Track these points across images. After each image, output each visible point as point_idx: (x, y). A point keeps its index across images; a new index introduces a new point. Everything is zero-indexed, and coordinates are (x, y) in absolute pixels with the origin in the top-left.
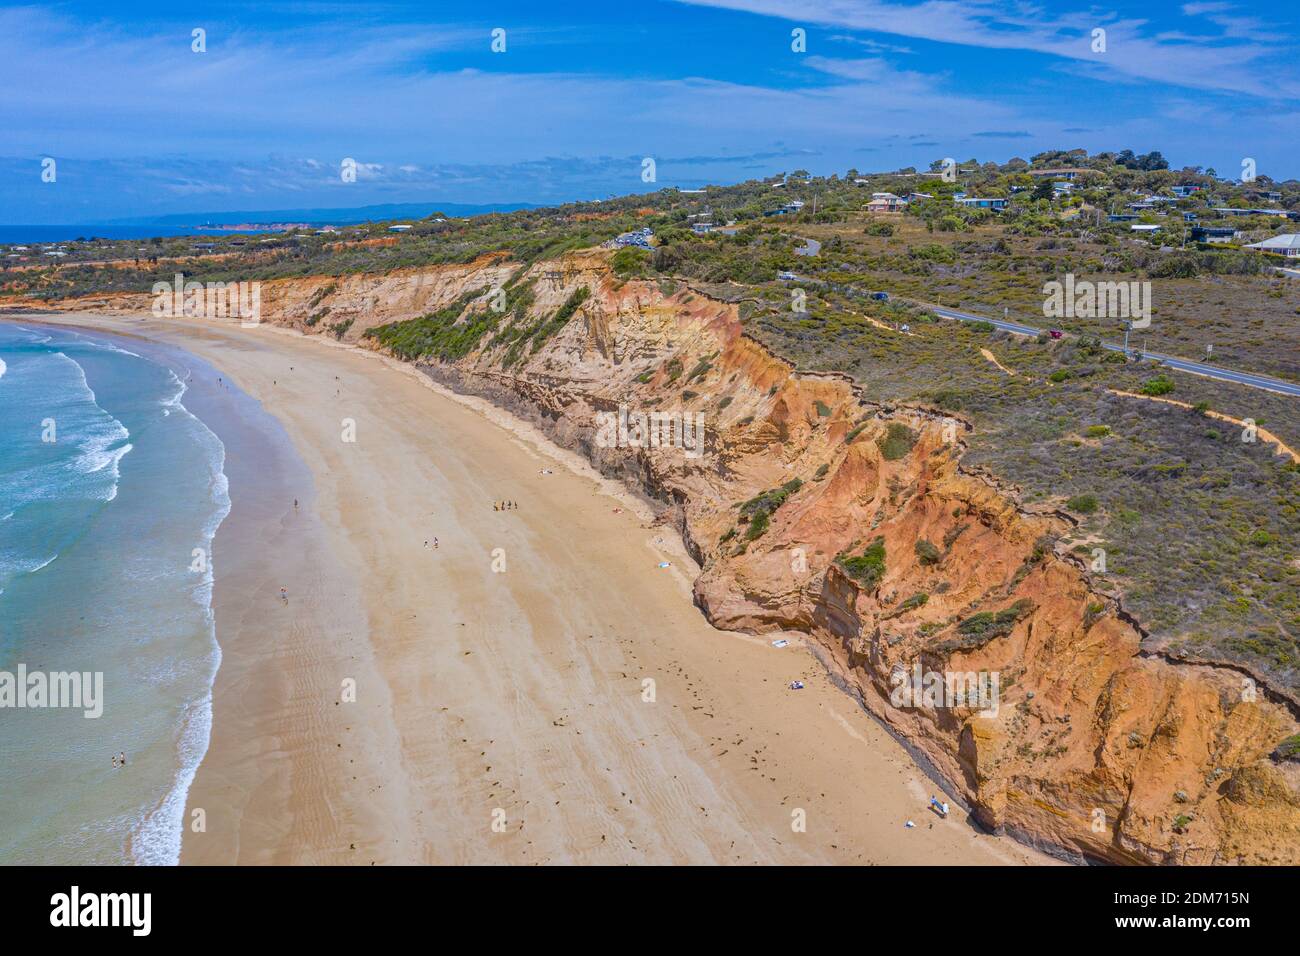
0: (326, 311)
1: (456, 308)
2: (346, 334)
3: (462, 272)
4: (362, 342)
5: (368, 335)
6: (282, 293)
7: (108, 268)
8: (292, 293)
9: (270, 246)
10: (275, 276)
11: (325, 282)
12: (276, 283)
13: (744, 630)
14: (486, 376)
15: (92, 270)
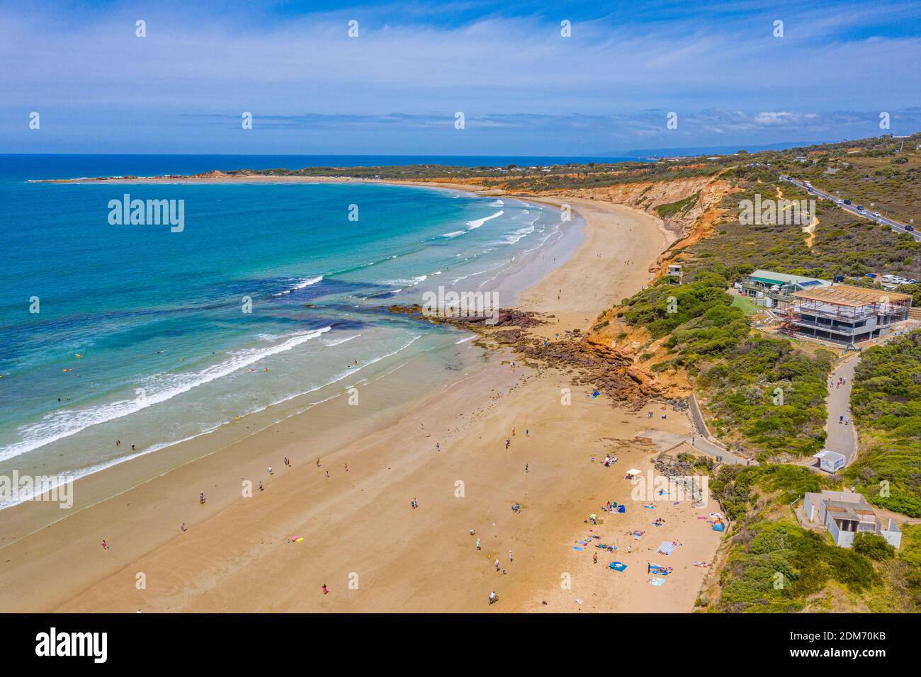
0: (645, 198)
2: (648, 208)
4: (652, 212)
5: (654, 209)
6: (631, 189)
7: (566, 178)
8: (635, 190)
9: (643, 168)
10: (634, 182)
11: (649, 185)
12: (629, 185)
15: (558, 178)
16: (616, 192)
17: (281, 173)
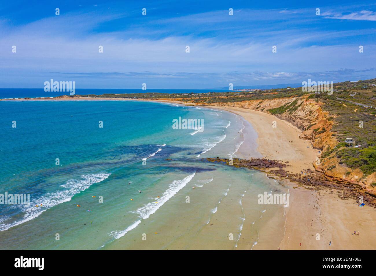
0: (260, 106)
1: (285, 106)
2: (263, 111)
3: (288, 99)
4: (266, 112)
5: (267, 111)
6: (252, 103)
7: (219, 98)
8: (254, 103)
9: (250, 94)
10: (251, 100)
11: (260, 101)
12: (251, 101)
13: (303, 139)
14: (286, 116)
15: (216, 98)
16: (245, 104)
17: (93, 96)
